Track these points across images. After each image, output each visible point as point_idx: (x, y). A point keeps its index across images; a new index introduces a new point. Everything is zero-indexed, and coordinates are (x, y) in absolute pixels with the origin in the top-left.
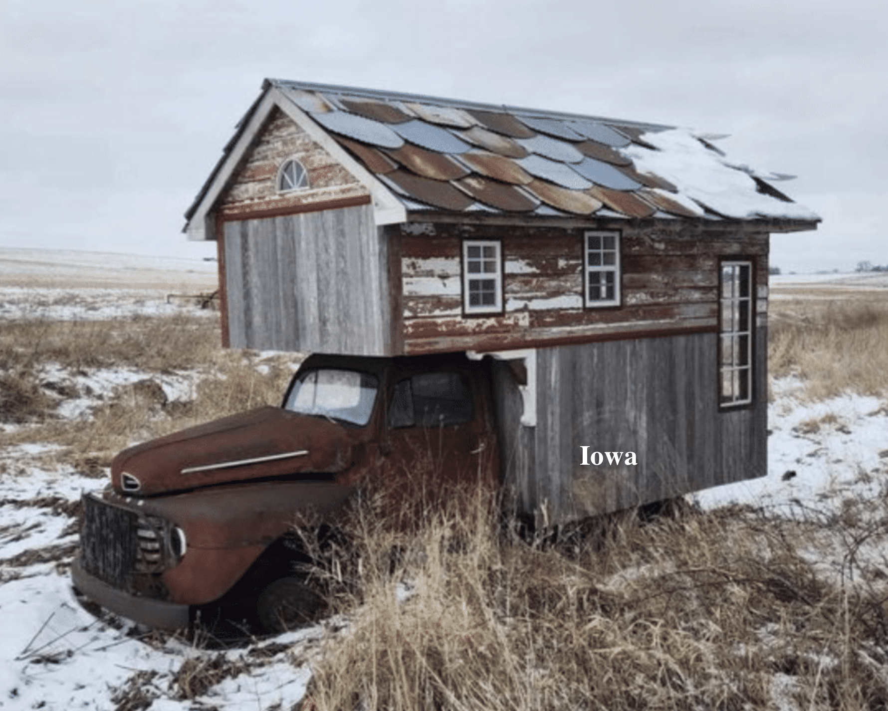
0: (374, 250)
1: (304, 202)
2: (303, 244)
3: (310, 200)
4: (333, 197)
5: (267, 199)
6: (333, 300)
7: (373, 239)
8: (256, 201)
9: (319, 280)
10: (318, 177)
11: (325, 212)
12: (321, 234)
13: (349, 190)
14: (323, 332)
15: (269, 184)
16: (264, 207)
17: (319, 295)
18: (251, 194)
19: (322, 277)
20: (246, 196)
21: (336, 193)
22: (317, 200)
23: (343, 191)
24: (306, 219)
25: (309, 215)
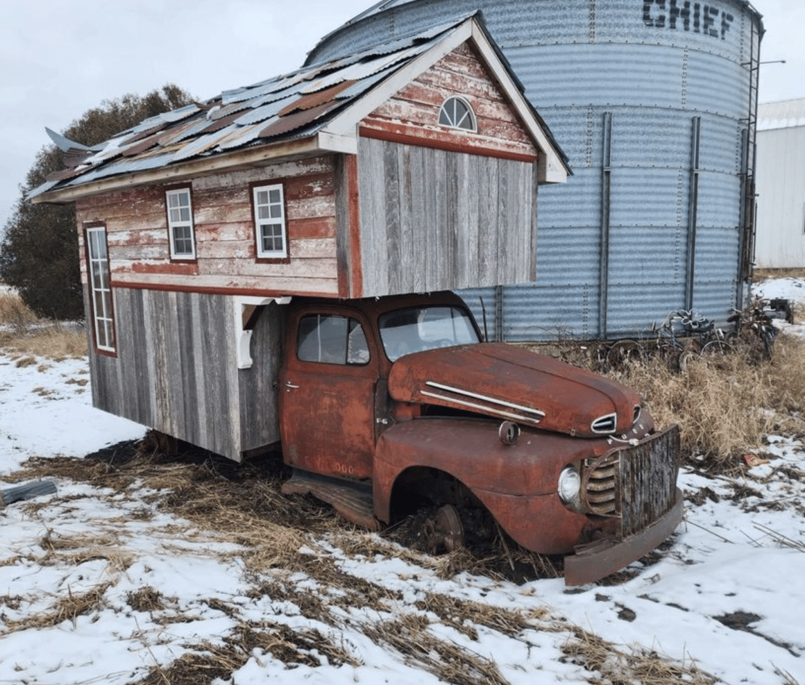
0: (528, 199)
1: (471, 144)
2: (466, 184)
3: (477, 144)
4: (499, 148)
5: (425, 127)
6: (492, 238)
7: (529, 191)
8: (410, 124)
9: (480, 221)
10: (487, 126)
11: (490, 158)
12: (485, 178)
13: (513, 146)
14: (481, 268)
15: (431, 112)
16: (421, 135)
17: (479, 233)
18: (404, 114)
19: (483, 218)
20: (396, 114)
21: (502, 145)
22: (483, 146)
23: (509, 146)
24: (470, 160)
25: (474, 157)
